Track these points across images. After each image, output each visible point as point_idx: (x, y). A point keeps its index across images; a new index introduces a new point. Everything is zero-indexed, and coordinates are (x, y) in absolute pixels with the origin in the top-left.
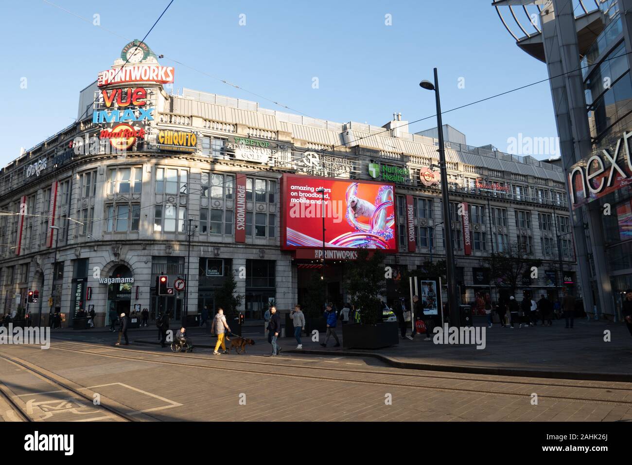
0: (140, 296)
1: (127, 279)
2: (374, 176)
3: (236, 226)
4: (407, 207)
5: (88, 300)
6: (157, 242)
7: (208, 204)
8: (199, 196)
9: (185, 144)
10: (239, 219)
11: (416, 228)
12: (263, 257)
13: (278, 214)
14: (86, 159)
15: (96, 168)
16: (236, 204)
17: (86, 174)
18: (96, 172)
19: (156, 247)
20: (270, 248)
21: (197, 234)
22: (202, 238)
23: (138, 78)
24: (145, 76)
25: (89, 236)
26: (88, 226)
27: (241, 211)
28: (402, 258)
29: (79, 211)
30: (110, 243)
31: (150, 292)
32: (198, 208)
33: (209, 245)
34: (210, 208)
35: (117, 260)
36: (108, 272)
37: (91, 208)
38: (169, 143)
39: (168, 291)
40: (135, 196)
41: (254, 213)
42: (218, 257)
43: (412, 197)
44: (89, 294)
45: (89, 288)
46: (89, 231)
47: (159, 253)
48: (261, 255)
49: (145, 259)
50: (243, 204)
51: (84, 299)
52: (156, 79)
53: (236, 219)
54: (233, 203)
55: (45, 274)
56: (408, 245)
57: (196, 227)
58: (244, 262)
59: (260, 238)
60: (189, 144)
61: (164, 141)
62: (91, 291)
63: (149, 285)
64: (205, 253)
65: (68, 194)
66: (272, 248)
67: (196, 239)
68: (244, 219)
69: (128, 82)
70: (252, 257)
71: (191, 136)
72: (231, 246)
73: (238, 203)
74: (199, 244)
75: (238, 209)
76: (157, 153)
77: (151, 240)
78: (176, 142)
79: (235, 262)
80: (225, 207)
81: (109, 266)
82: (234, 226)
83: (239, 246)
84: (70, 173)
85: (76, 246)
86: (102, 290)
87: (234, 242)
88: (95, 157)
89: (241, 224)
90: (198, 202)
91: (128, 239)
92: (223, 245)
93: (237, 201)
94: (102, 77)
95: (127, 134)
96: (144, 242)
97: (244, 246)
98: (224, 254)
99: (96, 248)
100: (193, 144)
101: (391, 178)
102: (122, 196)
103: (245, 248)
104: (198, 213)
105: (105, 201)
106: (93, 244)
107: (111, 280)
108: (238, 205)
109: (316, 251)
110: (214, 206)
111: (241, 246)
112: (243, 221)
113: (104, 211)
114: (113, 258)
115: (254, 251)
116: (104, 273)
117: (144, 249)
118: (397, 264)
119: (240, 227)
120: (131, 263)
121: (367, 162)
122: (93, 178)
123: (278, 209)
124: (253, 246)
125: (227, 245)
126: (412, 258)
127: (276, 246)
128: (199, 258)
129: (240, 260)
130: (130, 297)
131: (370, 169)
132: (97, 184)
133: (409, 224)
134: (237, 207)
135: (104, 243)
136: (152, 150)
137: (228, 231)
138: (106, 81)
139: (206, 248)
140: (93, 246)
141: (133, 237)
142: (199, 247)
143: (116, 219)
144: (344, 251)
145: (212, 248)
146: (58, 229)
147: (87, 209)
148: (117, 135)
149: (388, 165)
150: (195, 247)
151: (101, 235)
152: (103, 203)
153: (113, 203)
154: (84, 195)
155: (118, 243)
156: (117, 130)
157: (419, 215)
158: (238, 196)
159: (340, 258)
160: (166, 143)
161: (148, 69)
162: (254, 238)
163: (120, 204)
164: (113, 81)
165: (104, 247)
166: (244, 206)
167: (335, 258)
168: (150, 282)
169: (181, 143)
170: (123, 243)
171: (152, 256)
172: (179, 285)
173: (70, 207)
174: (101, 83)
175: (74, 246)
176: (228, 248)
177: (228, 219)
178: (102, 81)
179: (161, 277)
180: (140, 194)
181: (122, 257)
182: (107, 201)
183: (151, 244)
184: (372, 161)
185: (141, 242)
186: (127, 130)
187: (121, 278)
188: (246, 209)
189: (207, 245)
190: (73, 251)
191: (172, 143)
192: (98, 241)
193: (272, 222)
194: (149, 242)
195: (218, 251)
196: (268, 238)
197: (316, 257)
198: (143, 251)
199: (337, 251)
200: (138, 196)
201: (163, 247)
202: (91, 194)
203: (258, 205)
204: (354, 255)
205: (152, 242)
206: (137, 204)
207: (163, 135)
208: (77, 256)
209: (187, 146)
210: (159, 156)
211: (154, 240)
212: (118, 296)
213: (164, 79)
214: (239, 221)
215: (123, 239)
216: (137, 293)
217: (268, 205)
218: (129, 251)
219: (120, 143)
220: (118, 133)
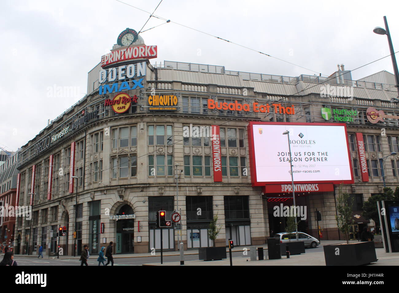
0: (141, 230)
1: (130, 215)
2: (327, 119)
3: (214, 169)
4: (357, 143)
5: (102, 233)
6: (151, 185)
7: (190, 152)
8: (182, 145)
9: (169, 105)
10: (216, 162)
11: (367, 161)
12: (238, 193)
13: (248, 157)
14: (95, 123)
15: (103, 129)
16: (213, 150)
17: (95, 134)
18: (102, 133)
19: (151, 189)
20: (243, 185)
21: (183, 176)
22: (187, 180)
23: (130, 57)
24: (135, 54)
25: (100, 183)
26: (99, 175)
27: (217, 155)
28: (357, 188)
29: (92, 163)
30: (116, 187)
31: (149, 226)
32: (182, 155)
33: (193, 185)
34: (192, 155)
35: (122, 201)
36: (116, 211)
37: (101, 161)
38: (156, 105)
39: (167, 223)
40: (133, 149)
41: (228, 157)
42: (201, 195)
43: (361, 133)
44: (103, 229)
45: (102, 223)
46: (100, 179)
47: (154, 194)
48: (236, 192)
49: (143, 199)
50: (218, 150)
51: (99, 233)
52: (143, 56)
53: (214, 163)
54: (210, 150)
55: (69, 214)
56: (362, 176)
57: (182, 171)
58: (222, 198)
59: (234, 178)
60: (172, 104)
61: (152, 104)
62: (104, 226)
63: (148, 220)
64: (190, 192)
65: (83, 151)
66: (245, 185)
67: (182, 181)
68: (220, 162)
69: (123, 60)
70: (229, 194)
71: (173, 97)
72: (211, 185)
73: (214, 149)
74: (185, 185)
75: (214, 154)
76: (148, 113)
77: (146, 184)
78: (161, 104)
79: (214, 198)
80: (204, 153)
81: (116, 206)
82: (212, 168)
83: (217, 185)
84: (84, 135)
85: (91, 191)
86: (113, 225)
87: (213, 182)
88: (101, 121)
89: (218, 166)
90: (182, 151)
91: (129, 183)
92: (205, 185)
93: (213, 148)
94: (104, 59)
95: (125, 100)
96: (141, 186)
97: (222, 185)
98: (206, 193)
99: (105, 192)
100: (175, 104)
101: (342, 119)
102: (123, 150)
103: (223, 186)
104: (182, 159)
105: (110, 155)
106: (103, 189)
107: (119, 217)
108: (214, 151)
109: (282, 186)
110: (195, 153)
111: (219, 185)
112: (220, 163)
113: (110, 162)
114: (119, 199)
115: (230, 189)
116: (113, 212)
117: (142, 191)
118: (354, 193)
119: (217, 169)
120: (132, 202)
121: (319, 107)
122: (101, 137)
123: (247, 153)
124: (229, 185)
125: (207, 185)
126: (366, 188)
127: (248, 184)
128: (185, 197)
129: (218, 197)
130: (133, 230)
131: (323, 113)
132: (104, 141)
133: (361, 158)
134: (213, 153)
135: (112, 188)
136: (143, 112)
137: (208, 173)
138: (106, 62)
139: (191, 189)
140: (104, 190)
141: (133, 182)
142: (185, 188)
143: (119, 168)
144: (306, 185)
145: (196, 188)
146: (77, 179)
147: (97, 161)
148: (118, 102)
149: (338, 108)
150: (181, 188)
151: (108, 181)
152: (109, 156)
153: (116, 156)
154: (94, 151)
155: (122, 187)
156: (117, 98)
157: (368, 150)
158: (214, 143)
159: (304, 190)
160: (154, 105)
161: (137, 49)
162: (229, 177)
163: (122, 156)
164: (112, 61)
165: (111, 191)
166: (219, 151)
167: (299, 191)
168: (148, 217)
169: (166, 104)
170: (126, 187)
171: (148, 196)
172: (175, 218)
173: (85, 161)
174: (103, 64)
175: (89, 191)
176: (208, 188)
177: (207, 163)
178: (104, 62)
179: (161, 212)
180: (136, 147)
181: (126, 198)
182: (112, 154)
183: (147, 187)
184: (324, 106)
185: (139, 186)
186: (124, 98)
187: (125, 215)
188: (221, 154)
189: (191, 185)
190: (89, 195)
191: (158, 105)
192: (107, 186)
193: (243, 164)
194: (146, 185)
195: (200, 190)
196: (241, 177)
197: (282, 191)
198: (141, 193)
199: (300, 185)
200: (135, 149)
201: (156, 189)
202: (99, 150)
203: (231, 150)
204: (315, 187)
205: (148, 185)
206: (134, 155)
207: (151, 99)
208: (92, 199)
209: (170, 106)
210: (149, 115)
211: (149, 184)
212: (124, 229)
213: (150, 55)
214: (216, 164)
215: (125, 184)
216: (139, 227)
217: (239, 149)
218: (131, 193)
219: (119, 108)
220: (118, 101)
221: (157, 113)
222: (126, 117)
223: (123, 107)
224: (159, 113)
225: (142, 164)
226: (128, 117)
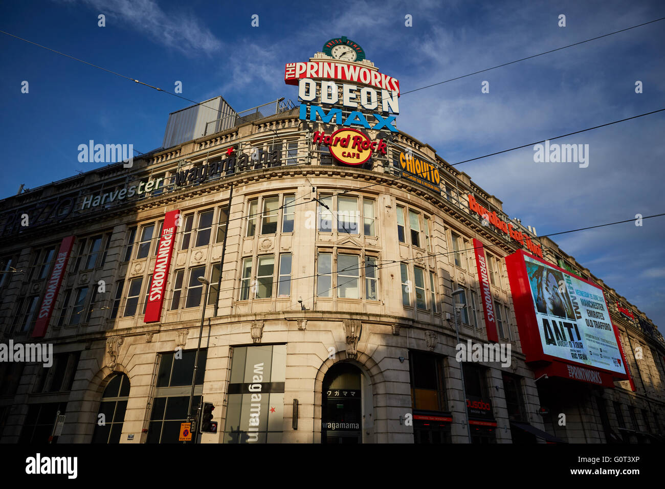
3: (486, 315)
6: (416, 325)
7: (455, 275)
8: (447, 259)
9: (429, 179)
10: (487, 305)
12: (516, 370)
15: (296, 188)
19: (414, 333)
24: (365, 79)
27: (487, 293)
29: (248, 257)
32: (449, 277)
34: (457, 281)
35: (353, 351)
37: (283, 252)
38: (412, 172)
47: (418, 345)
48: (514, 366)
49: (399, 353)
52: (379, 86)
53: (484, 305)
58: (500, 375)
60: (433, 181)
61: (406, 167)
63: (411, 406)
68: (491, 306)
69: (341, 81)
70: (506, 368)
71: (434, 169)
73: (481, 281)
75: (484, 289)
78: (419, 173)
79: (492, 373)
80: (468, 283)
85: (245, 319)
87: (487, 340)
89: (490, 313)
93: (481, 278)
94: (294, 68)
99: (303, 324)
100: (437, 181)
102: (349, 238)
104: (450, 285)
105: (316, 243)
108: (483, 284)
109: (568, 366)
110: (460, 280)
113: (315, 260)
114: (345, 346)
127: (522, 354)
129: (497, 372)
134: (482, 287)
144: (590, 371)
147: (271, 253)
148: (344, 143)
152: (312, 245)
153: (331, 247)
155: (354, 317)
156: (343, 135)
158: (481, 270)
159: (589, 380)
160: (408, 170)
163: (344, 251)
164: (315, 76)
165: (322, 323)
166: (488, 286)
167: (585, 379)
168: (411, 399)
169: (425, 177)
171: (409, 349)
173: (224, 249)
174: (292, 76)
178: (294, 74)
180: (377, 238)
181: (360, 346)
182: (321, 243)
183: (406, 328)
186: (358, 138)
190: (247, 327)
191: (415, 173)
194: (405, 323)
196: (510, 341)
197: (570, 375)
198: (395, 338)
199: (584, 370)
200: (374, 242)
201: (421, 334)
202: (280, 229)
204: (598, 377)
206: (374, 254)
207: (404, 158)
208: (255, 339)
217: (501, 291)
219: (346, 155)
220: (344, 140)
221: (417, 186)
222: (359, 176)
223: (354, 154)
224: (419, 187)
225: (392, 276)
226: (363, 177)
